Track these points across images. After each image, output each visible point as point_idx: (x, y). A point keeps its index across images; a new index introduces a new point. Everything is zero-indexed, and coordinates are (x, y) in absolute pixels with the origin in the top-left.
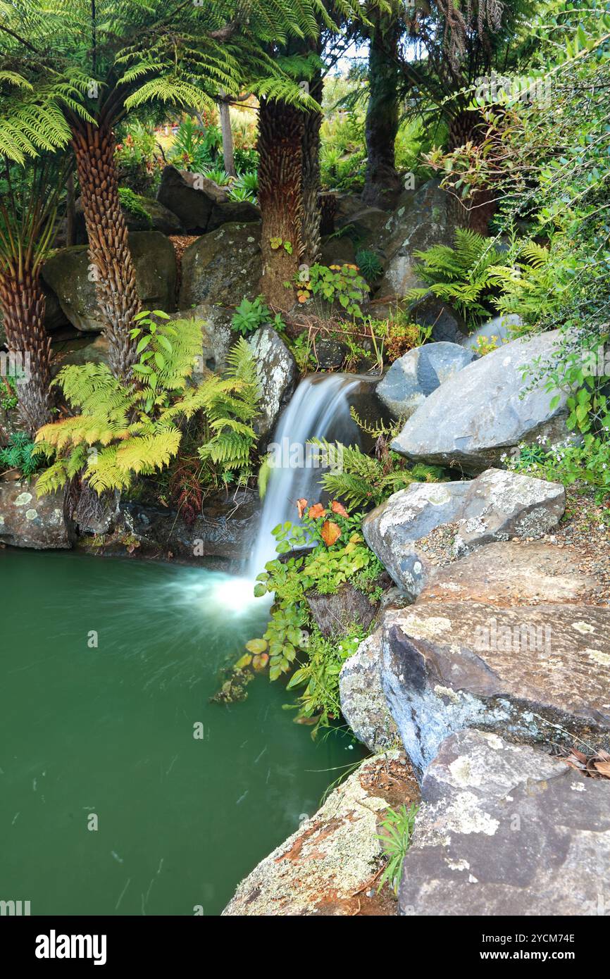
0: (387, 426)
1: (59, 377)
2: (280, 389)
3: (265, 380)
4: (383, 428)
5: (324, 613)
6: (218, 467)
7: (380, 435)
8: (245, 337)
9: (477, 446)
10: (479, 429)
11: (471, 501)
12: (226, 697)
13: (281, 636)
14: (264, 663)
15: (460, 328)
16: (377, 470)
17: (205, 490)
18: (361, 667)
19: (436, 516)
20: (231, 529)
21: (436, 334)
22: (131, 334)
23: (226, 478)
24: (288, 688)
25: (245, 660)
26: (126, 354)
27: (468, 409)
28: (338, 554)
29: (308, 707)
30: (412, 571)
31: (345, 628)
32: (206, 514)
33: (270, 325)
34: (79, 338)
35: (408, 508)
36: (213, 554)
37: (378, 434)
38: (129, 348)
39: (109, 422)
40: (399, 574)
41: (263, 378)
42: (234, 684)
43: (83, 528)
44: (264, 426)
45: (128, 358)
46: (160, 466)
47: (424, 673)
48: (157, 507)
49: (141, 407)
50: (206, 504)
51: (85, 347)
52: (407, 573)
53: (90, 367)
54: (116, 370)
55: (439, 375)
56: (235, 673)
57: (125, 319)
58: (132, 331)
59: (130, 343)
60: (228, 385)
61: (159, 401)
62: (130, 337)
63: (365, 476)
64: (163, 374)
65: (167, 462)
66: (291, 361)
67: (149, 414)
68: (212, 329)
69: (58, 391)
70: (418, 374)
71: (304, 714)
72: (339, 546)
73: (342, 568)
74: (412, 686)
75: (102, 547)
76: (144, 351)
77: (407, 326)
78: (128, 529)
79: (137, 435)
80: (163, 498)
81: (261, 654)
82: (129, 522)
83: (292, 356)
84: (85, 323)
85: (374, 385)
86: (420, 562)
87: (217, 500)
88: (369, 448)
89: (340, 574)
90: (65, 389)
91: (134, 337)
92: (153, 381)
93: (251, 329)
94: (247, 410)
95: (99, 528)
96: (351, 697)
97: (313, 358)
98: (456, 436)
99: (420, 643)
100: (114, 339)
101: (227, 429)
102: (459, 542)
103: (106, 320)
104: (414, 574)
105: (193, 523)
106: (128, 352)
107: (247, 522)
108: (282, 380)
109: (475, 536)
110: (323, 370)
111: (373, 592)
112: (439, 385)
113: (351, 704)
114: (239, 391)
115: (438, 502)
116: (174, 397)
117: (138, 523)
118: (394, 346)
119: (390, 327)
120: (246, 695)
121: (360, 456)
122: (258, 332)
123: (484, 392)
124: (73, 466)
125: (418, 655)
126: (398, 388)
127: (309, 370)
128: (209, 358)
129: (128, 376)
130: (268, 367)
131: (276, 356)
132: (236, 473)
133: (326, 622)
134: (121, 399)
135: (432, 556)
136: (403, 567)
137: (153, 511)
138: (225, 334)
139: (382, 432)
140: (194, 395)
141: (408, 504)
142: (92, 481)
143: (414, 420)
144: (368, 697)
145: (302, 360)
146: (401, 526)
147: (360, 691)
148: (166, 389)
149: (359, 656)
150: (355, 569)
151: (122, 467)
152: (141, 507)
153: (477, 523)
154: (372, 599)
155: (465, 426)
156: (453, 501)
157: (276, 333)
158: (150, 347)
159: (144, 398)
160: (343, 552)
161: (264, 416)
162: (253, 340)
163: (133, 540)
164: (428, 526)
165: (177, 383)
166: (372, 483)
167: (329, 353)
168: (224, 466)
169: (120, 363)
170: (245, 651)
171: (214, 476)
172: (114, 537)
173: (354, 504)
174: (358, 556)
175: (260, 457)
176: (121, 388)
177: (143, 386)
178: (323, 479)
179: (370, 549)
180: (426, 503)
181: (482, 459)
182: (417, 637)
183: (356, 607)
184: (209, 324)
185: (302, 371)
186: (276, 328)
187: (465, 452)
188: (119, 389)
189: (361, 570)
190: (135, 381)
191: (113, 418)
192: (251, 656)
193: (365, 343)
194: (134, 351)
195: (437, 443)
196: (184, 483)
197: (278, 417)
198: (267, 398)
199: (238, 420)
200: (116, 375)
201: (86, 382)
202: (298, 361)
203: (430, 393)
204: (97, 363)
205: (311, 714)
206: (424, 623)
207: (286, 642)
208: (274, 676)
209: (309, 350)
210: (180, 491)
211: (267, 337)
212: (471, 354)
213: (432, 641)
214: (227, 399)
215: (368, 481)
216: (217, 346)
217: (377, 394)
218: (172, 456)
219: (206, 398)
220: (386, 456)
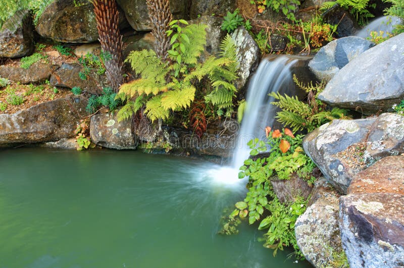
0: (314, 86)
1: (129, 57)
2: (250, 63)
3: (241, 58)
4: (312, 86)
5: (282, 189)
6: (215, 108)
7: (310, 91)
8: (230, 34)
9: (373, 98)
10: (374, 88)
11: (374, 131)
12: (227, 232)
13: (255, 200)
14: (245, 215)
15: (354, 25)
16: (308, 110)
17: (208, 120)
18: (308, 221)
19: (351, 139)
20: (222, 141)
21: (339, 30)
22: (167, 33)
23: (220, 113)
24: (259, 228)
25: (235, 213)
26: (164, 45)
27: (367, 76)
28: (288, 158)
29: (271, 239)
30: (337, 170)
31: (293, 198)
32: (209, 132)
33: (244, 27)
34: (135, 35)
35: (334, 134)
36: (212, 154)
37: (309, 90)
38: (166, 42)
39: (156, 82)
40: (328, 171)
41: (239, 57)
42: (230, 225)
43: (141, 139)
44: (240, 84)
45: (165, 46)
46: (185, 107)
47: (372, 233)
48: (181, 128)
49: (172, 74)
50: (208, 128)
51: (138, 40)
52: (334, 171)
53: (145, 52)
54: (159, 54)
55: (348, 56)
56: (230, 219)
57: (163, 25)
58: (168, 31)
59: (167, 38)
60: (221, 62)
61: (182, 71)
62: (166, 35)
63: (302, 114)
64: (184, 56)
65: (189, 105)
66: (256, 48)
67: (177, 78)
68: (210, 29)
69: (128, 65)
70: (335, 56)
71: (269, 243)
72: (288, 153)
73: (290, 165)
74: (363, 239)
75: (152, 149)
76: (174, 43)
77: (322, 25)
78: (165, 140)
79: (171, 89)
80: (185, 124)
81: (244, 210)
82: (167, 136)
83: (256, 45)
84: (140, 27)
85: (307, 62)
86: (342, 165)
87: (214, 125)
88: (304, 98)
89: (289, 168)
90: (132, 64)
91: (168, 35)
92: (179, 59)
93: (233, 29)
94: (232, 76)
95: (150, 139)
96: (303, 236)
97: (268, 46)
98: (359, 93)
99: (368, 216)
100: (158, 36)
101: (221, 86)
102: (367, 155)
103: (154, 25)
104: (338, 172)
105: (201, 137)
106: (165, 43)
107: (231, 137)
108: (251, 59)
109: (377, 152)
110: (274, 53)
111: (310, 179)
112: (348, 62)
113: (302, 240)
114: (228, 65)
115: (351, 131)
116: (190, 69)
117: (172, 137)
118: (315, 37)
119: (313, 27)
120: (238, 231)
121: (299, 102)
122: (236, 31)
123: (378, 66)
124: (137, 106)
125: (368, 223)
126: (323, 64)
127: (266, 53)
128: (208, 46)
129: (165, 57)
130: (242, 51)
131: (247, 45)
132: (225, 110)
133: (282, 194)
134: (161, 69)
135: (349, 162)
136: (331, 167)
137: (180, 131)
138: (217, 32)
139: (311, 89)
140: (201, 67)
141: (333, 132)
142: (149, 114)
143: (332, 82)
144: (312, 237)
145: (263, 47)
146: (330, 144)
147: (308, 234)
148: (186, 64)
149: (307, 215)
150: (299, 166)
151: (165, 107)
152: (173, 128)
153: (379, 145)
154: (309, 183)
155: (366, 87)
156: (360, 131)
157: (247, 32)
158: (177, 41)
159: (174, 69)
160: (290, 156)
161: (240, 79)
162: (233, 35)
163: (168, 146)
164: (346, 145)
165: (192, 61)
166: (306, 118)
167: (277, 42)
168: (218, 106)
169: (161, 50)
170: (235, 208)
171: (212, 112)
172: (158, 144)
173: (295, 129)
174: (300, 159)
175: (238, 102)
176: (162, 63)
177: (173, 62)
178: (277, 115)
179: (307, 155)
180: (344, 131)
181: (376, 106)
182: (366, 213)
183: (300, 187)
184: (208, 27)
185: (262, 53)
186: (246, 28)
187: (365, 102)
188: (161, 64)
189: (302, 167)
190: (169, 59)
191: (158, 80)
192: (238, 211)
193: (298, 36)
194: (169, 43)
195: (347, 96)
196: (196, 116)
197: (249, 79)
198: (242, 69)
199: (227, 81)
200: (159, 56)
201: (143, 60)
202: (260, 47)
203: (342, 67)
204: (148, 50)
205: (273, 243)
206: (368, 205)
207: (258, 204)
208: (251, 222)
209: (266, 41)
210: (195, 120)
211: (242, 34)
212: (369, 44)
213: (375, 216)
214: (221, 70)
215: (303, 117)
216: (213, 39)
217: (309, 67)
218: (191, 101)
219: (209, 69)
220: (314, 103)
